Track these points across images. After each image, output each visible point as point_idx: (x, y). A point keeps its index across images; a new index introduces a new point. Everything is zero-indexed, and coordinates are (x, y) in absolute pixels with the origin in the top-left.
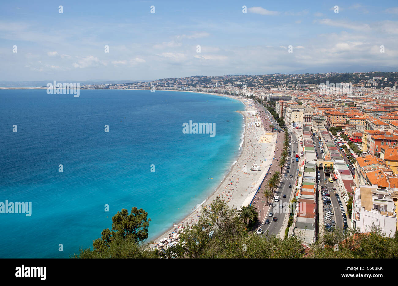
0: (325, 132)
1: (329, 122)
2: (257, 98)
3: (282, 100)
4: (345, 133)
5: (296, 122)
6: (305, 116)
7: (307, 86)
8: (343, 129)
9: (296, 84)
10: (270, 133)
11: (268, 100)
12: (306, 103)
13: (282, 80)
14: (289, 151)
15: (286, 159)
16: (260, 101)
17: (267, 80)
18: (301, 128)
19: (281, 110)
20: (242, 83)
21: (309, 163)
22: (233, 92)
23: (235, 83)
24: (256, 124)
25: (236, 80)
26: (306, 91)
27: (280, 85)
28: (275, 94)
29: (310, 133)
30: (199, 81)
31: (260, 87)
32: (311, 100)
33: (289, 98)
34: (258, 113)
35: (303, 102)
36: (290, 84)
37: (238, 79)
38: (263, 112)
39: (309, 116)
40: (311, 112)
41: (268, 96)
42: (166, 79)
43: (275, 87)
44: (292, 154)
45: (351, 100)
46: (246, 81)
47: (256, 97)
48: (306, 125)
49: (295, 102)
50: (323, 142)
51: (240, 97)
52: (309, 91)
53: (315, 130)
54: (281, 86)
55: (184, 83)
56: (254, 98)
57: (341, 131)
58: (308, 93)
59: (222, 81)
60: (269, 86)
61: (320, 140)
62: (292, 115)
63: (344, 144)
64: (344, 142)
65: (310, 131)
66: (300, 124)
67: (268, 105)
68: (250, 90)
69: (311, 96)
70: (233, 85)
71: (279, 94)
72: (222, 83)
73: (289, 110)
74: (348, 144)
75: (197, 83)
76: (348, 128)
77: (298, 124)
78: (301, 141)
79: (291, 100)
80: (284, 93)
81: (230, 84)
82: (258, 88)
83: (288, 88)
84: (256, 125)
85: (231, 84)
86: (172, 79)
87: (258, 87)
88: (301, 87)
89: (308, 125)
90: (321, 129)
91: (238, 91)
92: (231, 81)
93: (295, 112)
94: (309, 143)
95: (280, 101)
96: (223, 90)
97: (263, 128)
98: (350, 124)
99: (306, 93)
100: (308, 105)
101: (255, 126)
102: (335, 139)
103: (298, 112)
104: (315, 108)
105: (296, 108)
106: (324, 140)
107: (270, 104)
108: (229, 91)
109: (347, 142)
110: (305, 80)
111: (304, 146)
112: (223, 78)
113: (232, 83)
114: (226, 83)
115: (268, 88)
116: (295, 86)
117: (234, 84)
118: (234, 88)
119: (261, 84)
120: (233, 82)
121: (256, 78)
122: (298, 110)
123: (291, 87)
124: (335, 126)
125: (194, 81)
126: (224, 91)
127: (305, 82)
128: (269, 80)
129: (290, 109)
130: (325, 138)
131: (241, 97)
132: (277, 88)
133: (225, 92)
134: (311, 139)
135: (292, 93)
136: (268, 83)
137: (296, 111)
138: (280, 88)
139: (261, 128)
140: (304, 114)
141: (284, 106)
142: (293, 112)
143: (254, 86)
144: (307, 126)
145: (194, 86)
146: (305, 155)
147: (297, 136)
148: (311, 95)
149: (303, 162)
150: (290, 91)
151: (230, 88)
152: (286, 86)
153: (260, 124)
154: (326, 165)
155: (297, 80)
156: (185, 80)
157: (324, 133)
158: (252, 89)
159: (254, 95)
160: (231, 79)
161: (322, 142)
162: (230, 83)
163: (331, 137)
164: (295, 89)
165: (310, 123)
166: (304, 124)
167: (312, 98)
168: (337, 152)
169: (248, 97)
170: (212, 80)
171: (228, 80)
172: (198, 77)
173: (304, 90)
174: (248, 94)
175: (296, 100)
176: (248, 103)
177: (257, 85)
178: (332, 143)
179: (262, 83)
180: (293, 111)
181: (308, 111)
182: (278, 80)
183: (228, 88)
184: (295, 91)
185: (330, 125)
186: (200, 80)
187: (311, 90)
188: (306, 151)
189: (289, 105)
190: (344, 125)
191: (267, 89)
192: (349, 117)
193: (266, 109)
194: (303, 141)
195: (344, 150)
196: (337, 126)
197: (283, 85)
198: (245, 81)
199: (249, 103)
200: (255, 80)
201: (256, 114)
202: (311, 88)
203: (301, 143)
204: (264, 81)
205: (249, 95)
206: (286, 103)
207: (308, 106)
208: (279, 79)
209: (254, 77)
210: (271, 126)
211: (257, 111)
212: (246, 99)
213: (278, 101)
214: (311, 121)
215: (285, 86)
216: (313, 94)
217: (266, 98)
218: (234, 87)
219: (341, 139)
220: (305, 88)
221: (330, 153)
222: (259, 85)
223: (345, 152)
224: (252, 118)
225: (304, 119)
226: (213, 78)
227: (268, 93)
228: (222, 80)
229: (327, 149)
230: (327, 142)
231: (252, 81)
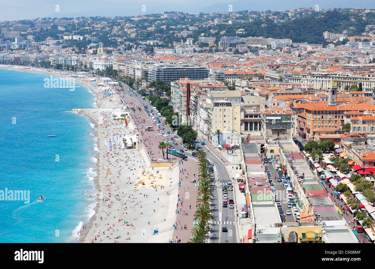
0: (296, 153)
1: (302, 129)
2: (121, 75)
3: (187, 79)
4: (342, 155)
5: (225, 132)
6: (246, 116)
7: (244, 43)
8: (337, 146)
9: (218, 36)
10: (161, 162)
11: (153, 78)
12: (244, 83)
13: (182, 29)
14: (212, 205)
15: (208, 228)
16: (131, 82)
17: (145, 28)
18: (237, 147)
19: (186, 103)
20: (82, 38)
21: (264, 232)
22: (61, 60)
23: (66, 38)
24: (124, 140)
25: (66, 31)
26: (242, 54)
27: (178, 40)
28: (167, 64)
29: (260, 159)
31: (130, 48)
32: (256, 75)
33: (202, 74)
34: (128, 113)
35: (238, 82)
36: (202, 39)
37: (71, 28)
38: (140, 109)
39: (256, 116)
40: (258, 106)
41: (150, 68)
43: (167, 47)
44: (220, 214)
45: (350, 74)
46: (94, 33)
47: (121, 71)
48: (248, 139)
49: (218, 82)
50: (294, 178)
51: (80, 74)
52: (249, 53)
53: (272, 151)
54: (182, 43)
56: (116, 74)
57: (332, 149)
58: (248, 59)
59: (29, 34)
60: (152, 43)
61: (286, 174)
62: (214, 115)
63: (343, 182)
64: (342, 175)
65: (259, 153)
66: (234, 137)
67: (150, 92)
68: (104, 56)
69: (257, 67)
70: (58, 43)
71: (179, 64)
72: (30, 37)
73: (207, 104)
74: (352, 180)
76: (348, 143)
77: (229, 138)
78: (239, 180)
79: (209, 78)
80: (190, 62)
81: (51, 42)
82: (125, 50)
83: (200, 49)
84: (126, 144)
85: (56, 41)
87: (123, 46)
88: (231, 45)
89: (253, 139)
90: (286, 147)
91: (74, 57)
92: (54, 34)
93: (221, 107)
94: (260, 183)
95: (181, 81)
96: (33, 56)
97: (143, 151)
98: (351, 131)
99: (243, 60)
100: (250, 88)
101: (123, 146)
102: (320, 170)
103: (227, 108)
104: (267, 97)
105: (223, 98)
106: (296, 173)
107: (157, 89)
108: (51, 60)
109: (349, 176)
110: (239, 28)
111: (247, 191)
112: (31, 24)
113: (57, 38)
114: (40, 37)
115: (150, 50)
116: (216, 42)
117: (61, 41)
118: (63, 51)
119: (131, 40)
120: (60, 35)
121: (119, 24)
122: (229, 102)
123: (207, 45)
124: (317, 138)
126: (36, 59)
127: (240, 31)
128: (149, 29)
129: (209, 101)
130: (298, 168)
131: (83, 74)
132: (172, 47)
133: (39, 61)
134: (262, 173)
135: (210, 60)
136: (149, 36)
137: (222, 104)
138: (178, 48)
139: (138, 150)
140: (243, 113)
141: (193, 94)
142: (215, 108)
143: (114, 44)
144: (251, 142)
146: (252, 214)
147: (229, 168)
148: (255, 63)
149: (250, 231)
150: (204, 55)
151: (51, 52)
152: (194, 42)
153: (135, 140)
154: (304, 235)
155: (220, 27)
157: (292, 156)
158: (109, 52)
159: (115, 67)
160: (55, 27)
161: (289, 178)
162: (51, 36)
163: (312, 167)
164: (217, 51)
165: (257, 133)
166: (242, 136)
167: (259, 71)
168: (328, 200)
169: (100, 74)
171: (47, 30)
173: (237, 52)
174: (99, 64)
175: (220, 77)
176: (100, 88)
177: (122, 43)
178: (315, 179)
179: (133, 36)
180: (217, 105)
181: (251, 104)
182: (172, 29)
183: (46, 52)
184: (216, 56)
185: (304, 136)
187: (255, 51)
188: (255, 203)
189: (206, 91)
190: (338, 136)
191: (146, 50)
192: (348, 117)
193: (148, 102)
194: (245, 178)
195: (342, 196)
196: (322, 140)
197: (185, 40)
198: (89, 32)
199: (104, 89)
200: (116, 28)
201: (124, 115)
202: (255, 46)
203: (240, 185)
204: (137, 31)
205: (102, 68)
206: (197, 85)
207: (252, 90)
208: (176, 25)
209: (113, 23)
210: (162, 145)
211: (125, 108)
212: (93, 79)
213: (177, 81)
214: (260, 129)
215: (191, 43)
216: (259, 62)
217: (146, 74)
218: (63, 47)
219: (334, 169)
220: (238, 47)
221: (311, 205)
222: (126, 40)
223: (345, 201)
224: (113, 127)
225: (244, 124)
226: (7, 25)
227: (151, 62)
228: (30, 30)
229: (302, 196)
230: (302, 177)
231: (108, 33)
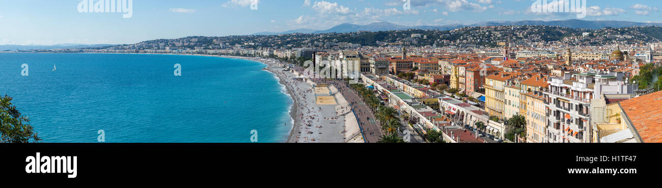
7: (337, 45)
13: (305, 40)
17: (286, 39)
20: (254, 44)
22: (246, 53)
23: (246, 44)
25: (246, 41)
30: (197, 42)
37: (248, 39)
42: (155, 41)
46: (259, 42)
55: (177, 44)
59: (227, 42)
60: (290, 46)
70: (242, 46)
72: (228, 44)
75: (195, 45)
81: (238, 46)
82: (277, 48)
85: (240, 46)
86: (162, 41)
91: (252, 51)
96: (231, 51)
108: (240, 53)
112: (228, 38)
113: (240, 44)
114: (233, 43)
118: (246, 49)
119: (279, 45)
120: (242, 43)
121: (271, 38)
125: (191, 42)
126: (233, 53)
127: (334, 40)
128: (288, 39)
136: (289, 42)
143: (271, 46)
145: (192, 48)
151: (239, 49)
155: (325, 38)
156: (179, 41)
160: (240, 39)
170: (214, 41)
171: (236, 40)
172: (195, 37)
179: (280, 43)
182: (299, 40)
183: (237, 50)
186: (199, 41)
198: (257, 41)
200: (270, 40)
204: (282, 41)
208: (301, 38)
209: (270, 37)
222: (277, 45)
226: (216, 38)
228: (227, 40)
231: (266, 42)
